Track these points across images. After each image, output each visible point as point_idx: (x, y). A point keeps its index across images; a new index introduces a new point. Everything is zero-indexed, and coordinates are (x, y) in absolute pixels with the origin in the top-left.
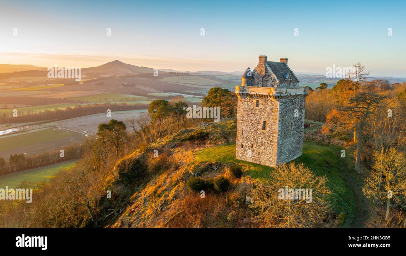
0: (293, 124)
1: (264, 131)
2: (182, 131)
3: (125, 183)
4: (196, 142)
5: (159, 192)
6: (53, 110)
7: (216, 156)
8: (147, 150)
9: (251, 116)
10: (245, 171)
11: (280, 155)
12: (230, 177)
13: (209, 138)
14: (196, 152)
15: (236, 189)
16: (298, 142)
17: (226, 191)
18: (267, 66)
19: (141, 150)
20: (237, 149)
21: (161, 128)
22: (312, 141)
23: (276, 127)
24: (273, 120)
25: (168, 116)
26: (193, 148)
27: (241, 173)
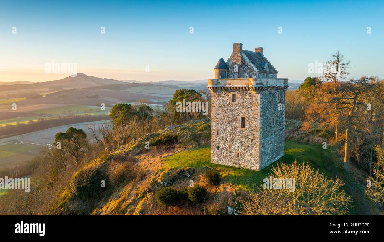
0: (274, 120)
1: (243, 129)
2: (147, 136)
3: (84, 198)
4: (164, 147)
5: (123, 207)
6: (14, 124)
7: (188, 161)
8: (108, 159)
9: (227, 113)
10: (223, 176)
11: (263, 155)
12: (207, 185)
13: (179, 142)
14: (164, 158)
15: (214, 199)
16: (280, 140)
17: (204, 202)
18: (242, 54)
19: (102, 159)
20: (212, 152)
21: (124, 134)
22: (290, 139)
23: (257, 123)
24: (253, 116)
25: (131, 120)
26: (161, 153)
27: (219, 179)
